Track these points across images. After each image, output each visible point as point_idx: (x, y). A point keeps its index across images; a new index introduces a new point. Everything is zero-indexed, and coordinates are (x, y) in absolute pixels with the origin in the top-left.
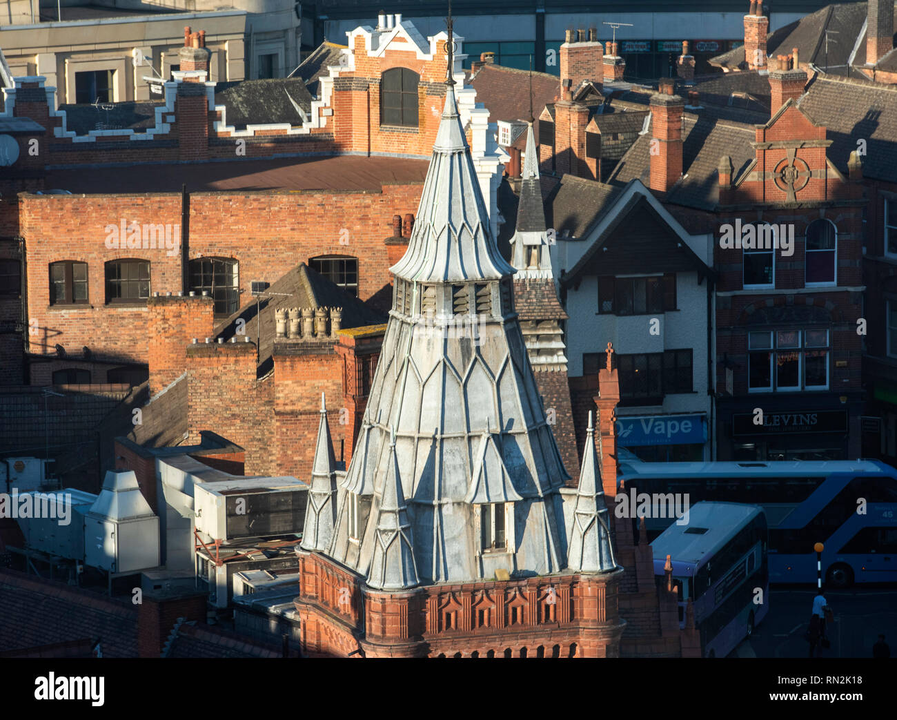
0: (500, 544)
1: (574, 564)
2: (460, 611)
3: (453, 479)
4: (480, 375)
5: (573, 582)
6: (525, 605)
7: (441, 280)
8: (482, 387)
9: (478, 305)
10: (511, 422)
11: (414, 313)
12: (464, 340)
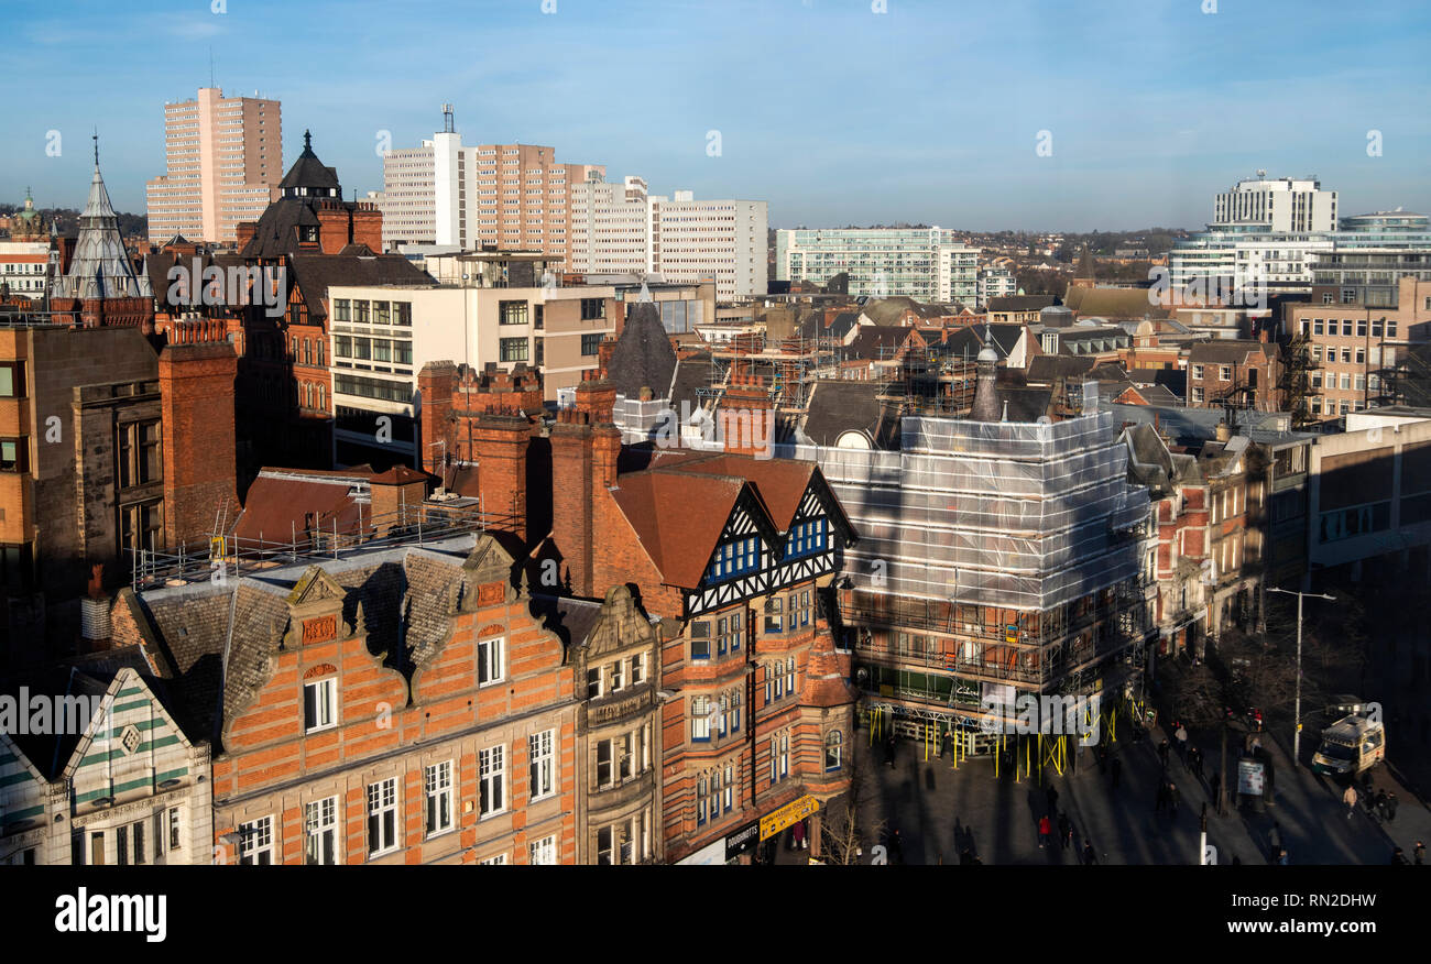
0: (122, 289)
1: (142, 295)
2: (113, 306)
3: (108, 271)
4: (112, 244)
5: (143, 299)
6: (131, 305)
7: (100, 216)
8: (114, 248)
9: (110, 224)
11: (92, 226)
12: (107, 234)
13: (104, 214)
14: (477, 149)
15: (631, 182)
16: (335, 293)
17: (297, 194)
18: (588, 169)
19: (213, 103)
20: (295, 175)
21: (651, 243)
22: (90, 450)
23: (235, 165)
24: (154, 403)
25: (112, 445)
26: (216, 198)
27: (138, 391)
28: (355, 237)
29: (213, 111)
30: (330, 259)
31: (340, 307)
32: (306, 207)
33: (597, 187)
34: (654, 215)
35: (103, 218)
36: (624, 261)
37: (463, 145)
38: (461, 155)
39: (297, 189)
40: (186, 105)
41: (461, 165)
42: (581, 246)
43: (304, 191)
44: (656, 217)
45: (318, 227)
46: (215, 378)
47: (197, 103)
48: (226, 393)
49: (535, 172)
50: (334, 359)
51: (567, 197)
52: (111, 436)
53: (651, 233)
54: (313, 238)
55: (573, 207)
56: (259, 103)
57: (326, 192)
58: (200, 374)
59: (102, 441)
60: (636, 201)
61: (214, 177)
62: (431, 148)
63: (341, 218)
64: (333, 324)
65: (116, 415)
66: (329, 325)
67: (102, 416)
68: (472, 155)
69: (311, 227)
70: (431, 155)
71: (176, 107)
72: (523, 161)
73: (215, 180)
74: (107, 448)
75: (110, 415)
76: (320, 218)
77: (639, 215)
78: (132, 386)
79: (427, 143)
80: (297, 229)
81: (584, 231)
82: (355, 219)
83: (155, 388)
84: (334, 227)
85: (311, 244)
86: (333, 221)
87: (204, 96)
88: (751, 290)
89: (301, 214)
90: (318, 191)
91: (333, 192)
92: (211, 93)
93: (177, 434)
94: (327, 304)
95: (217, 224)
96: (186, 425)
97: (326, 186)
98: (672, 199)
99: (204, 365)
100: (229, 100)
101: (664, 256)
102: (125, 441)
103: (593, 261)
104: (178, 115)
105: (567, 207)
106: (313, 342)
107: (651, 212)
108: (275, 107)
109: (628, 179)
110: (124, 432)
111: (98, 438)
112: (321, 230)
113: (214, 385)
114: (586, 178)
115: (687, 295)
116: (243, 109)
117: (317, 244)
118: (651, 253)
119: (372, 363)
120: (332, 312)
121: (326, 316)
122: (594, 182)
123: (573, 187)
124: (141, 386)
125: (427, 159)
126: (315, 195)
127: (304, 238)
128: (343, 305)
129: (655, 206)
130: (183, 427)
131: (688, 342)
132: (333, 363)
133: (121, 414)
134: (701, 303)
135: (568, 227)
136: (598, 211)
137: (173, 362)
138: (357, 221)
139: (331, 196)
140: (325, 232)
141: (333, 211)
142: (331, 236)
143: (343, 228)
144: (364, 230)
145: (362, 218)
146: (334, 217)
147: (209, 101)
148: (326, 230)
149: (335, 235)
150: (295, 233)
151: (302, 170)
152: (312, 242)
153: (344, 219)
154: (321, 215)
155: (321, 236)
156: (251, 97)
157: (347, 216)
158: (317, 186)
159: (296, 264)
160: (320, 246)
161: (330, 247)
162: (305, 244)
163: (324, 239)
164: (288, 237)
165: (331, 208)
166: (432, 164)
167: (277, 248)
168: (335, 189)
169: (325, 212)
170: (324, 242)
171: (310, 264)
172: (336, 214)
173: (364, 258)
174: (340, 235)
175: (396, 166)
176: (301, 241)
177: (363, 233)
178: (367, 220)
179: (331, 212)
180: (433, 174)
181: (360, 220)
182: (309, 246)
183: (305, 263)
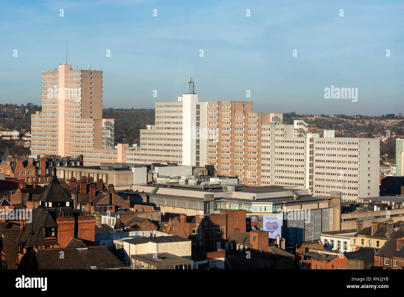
14: (207, 103)
15: (298, 124)
17: (46, 206)
18: (272, 115)
19: (66, 72)
20: (46, 194)
21: (308, 162)
23: (76, 107)
26: (65, 126)
28: (79, 233)
29: (66, 77)
32: (50, 216)
33: (277, 126)
34: (310, 145)
36: (292, 172)
37: (199, 101)
38: (198, 107)
39: (46, 203)
40: (53, 73)
41: (198, 113)
42: (267, 162)
43: (50, 205)
44: (311, 146)
45: (56, 228)
47: (58, 72)
49: (240, 117)
51: (259, 133)
53: (308, 156)
54: (53, 234)
55: (263, 138)
56: (90, 72)
57: (63, 204)
60: (300, 136)
61: (65, 114)
63: (70, 222)
68: (204, 106)
69: (52, 228)
70: (181, 106)
71: (48, 74)
72: (233, 111)
73: (65, 116)
76: (58, 222)
77: (302, 145)
79: (179, 99)
80: (44, 229)
81: (268, 153)
82: (79, 221)
84: (66, 228)
85: (53, 238)
86: (67, 224)
87: (62, 69)
88: (369, 194)
89: (47, 220)
90: (59, 204)
91: (68, 204)
92: (65, 67)
95: (65, 140)
97: (63, 200)
98: (322, 136)
100: (75, 71)
101: (316, 170)
103: (273, 171)
104: (48, 78)
105: (259, 139)
107: (308, 143)
108: (99, 74)
109: (296, 122)
112: (58, 229)
114: (271, 121)
115: (323, 205)
116: (81, 76)
117: (55, 238)
118: (308, 168)
122: (275, 124)
123: (263, 127)
125: (179, 109)
126: (57, 206)
127: (48, 234)
129: (311, 140)
131: (314, 249)
134: (332, 210)
135: (259, 150)
136: (277, 141)
138: (80, 223)
139: (67, 206)
140: (60, 231)
141: (65, 218)
142: (64, 233)
143: (71, 227)
144: (84, 228)
145: (83, 221)
146: (66, 222)
147: (64, 72)
148: (61, 230)
149: (67, 232)
150: (43, 231)
151: (50, 191)
152: (53, 236)
153: (72, 222)
154: (58, 220)
155: (58, 232)
156: (86, 69)
157: (74, 221)
158: (58, 201)
159: (38, 256)
160: (57, 238)
161: (62, 239)
162: (48, 238)
163: (60, 235)
164: (38, 234)
165: (65, 216)
166: (181, 112)
167: (32, 240)
168: (69, 202)
169: (60, 219)
170: (59, 236)
171: (47, 255)
172: (67, 220)
173: (80, 249)
174: (69, 232)
175: (162, 112)
176: (46, 237)
177: (83, 229)
178: (86, 222)
179: (64, 219)
180: (182, 117)
181: (81, 222)
182: (50, 240)
183: (44, 255)
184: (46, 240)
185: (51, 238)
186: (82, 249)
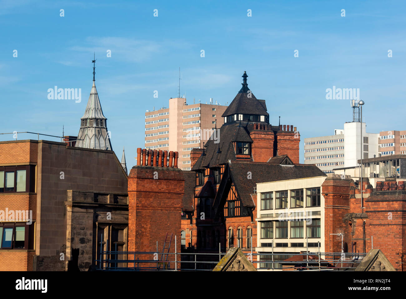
4: (102, 139)
7: (94, 117)
9: (101, 124)
10: (108, 148)
11: (88, 125)
12: (98, 131)
13: (97, 117)
14: (378, 136)
16: (262, 187)
17: (235, 119)
19: (179, 108)
20: (234, 106)
22: (77, 240)
24: (123, 212)
25: (92, 238)
27: (113, 200)
29: (179, 115)
30: (259, 165)
31: (265, 199)
32: (242, 129)
35: (96, 119)
37: (367, 132)
39: (235, 116)
40: (160, 111)
41: (366, 148)
43: (241, 117)
45: (250, 143)
46: (169, 195)
47: (168, 110)
48: (176, 208)
50: (259, 241)
52: (92, 232)
54: (247, 152)
56: (212, 108)
57: (257, 117)
58: (157, 190)
59: (85, 234)
62: (342, 135)
63: (268, 137)
64: (259, 213)
65: (96, 217)
66: (256, 214)
67: (86, 215)
68: (375, 139)
69: (246, 142)
70: (342, 140)
71: (153, 113)
74: (89, 241)
75: (92, 215)
76: (252, 136)
78: (109, 196)
79: (338, 132)
80: (235, 144)
82: (279, 138)
83: (124, 201)
84: (262, 144)
85: (246, 157)
86: (265, 139)
87: (173, 104)
89: (238, 133)
90: (251, 118)
91: (262, 119)
92: (178, 102)
93: (139, 235)
94: (256, 198)
96: (145, 229)
97: (257, 113)
99: (161, 184)
100: (191, 106)
102: (100, 238)
104: (154, 119)
106: (244, 229)
110: (101, 231)
111: (82, 231)
112: (253, 145)
113: (167, 201)
116: (200, 112)
117: (249, 157)
119: (289, 241)
120: (259, 204)
121: (254, 208)
124: (115, 197)
125: (338, 144)
126: (249, 120)
127: (240, 151)
128: (267, 196)
130: (143, 229)
132: (259, 244)
133: (100, 217)
137: (138, 178)
138: (280, 140)
139: (261, 121)
140: (255, 147)
141: (262, 131)
142: (260, 150)
143: (270, 144)
144: (285, 146)
145: (284, 137)
146: (263, 136)
147: (177, 107)
148: (257, 146)
149: (264, 150)
150: (233, 148)
151: (240, 101)
152: (246, 154)
153: (271, 138)
154: (253, 133)
155: (253, 150)
156: (206, 103)
157: (273, 136)
158: (251, 113)
159: (233, 168)
160: (252, 158)
161: (259, 158)
162: (240, 156)
163: (255, 152)
164: (228, 151)
165: (261, 129)
166: (343, 148)
167: (219, 160)
168: (264, 116)
169: (256, 132)
170: (255, 154)
171: (244, 169)
172: (264, 134)
173: (285, 166)
174: (266, 150)
175: (313, 150)
176: (237, 154)
177: (285, 148)
178: (288, 139)
179: (260, 132)
180: (343, 155)
181: (282, 138)
182: (243, 158)
183: (239, 168)
184: (238, 158)
185: (243, 156)
186: (287, 166)
